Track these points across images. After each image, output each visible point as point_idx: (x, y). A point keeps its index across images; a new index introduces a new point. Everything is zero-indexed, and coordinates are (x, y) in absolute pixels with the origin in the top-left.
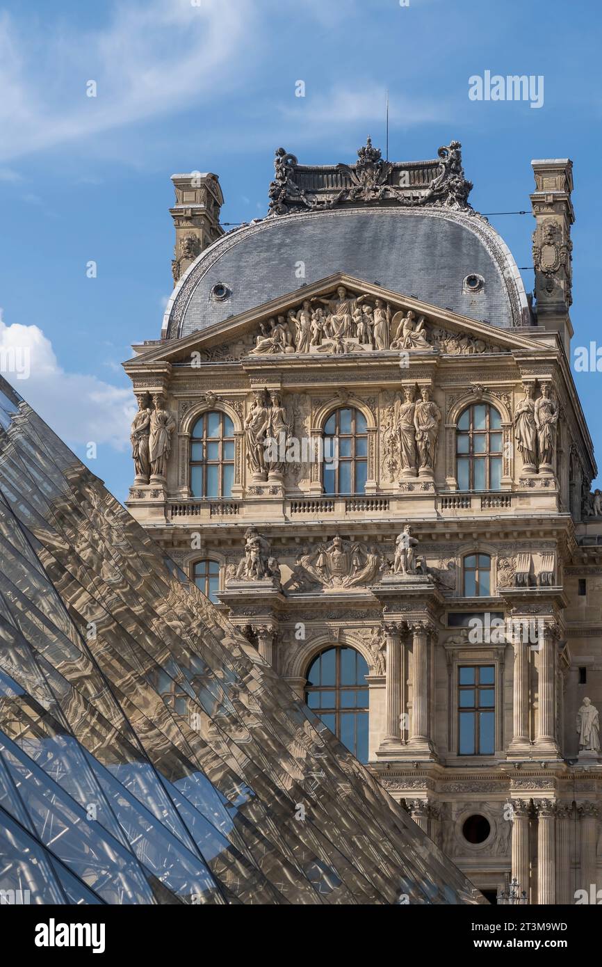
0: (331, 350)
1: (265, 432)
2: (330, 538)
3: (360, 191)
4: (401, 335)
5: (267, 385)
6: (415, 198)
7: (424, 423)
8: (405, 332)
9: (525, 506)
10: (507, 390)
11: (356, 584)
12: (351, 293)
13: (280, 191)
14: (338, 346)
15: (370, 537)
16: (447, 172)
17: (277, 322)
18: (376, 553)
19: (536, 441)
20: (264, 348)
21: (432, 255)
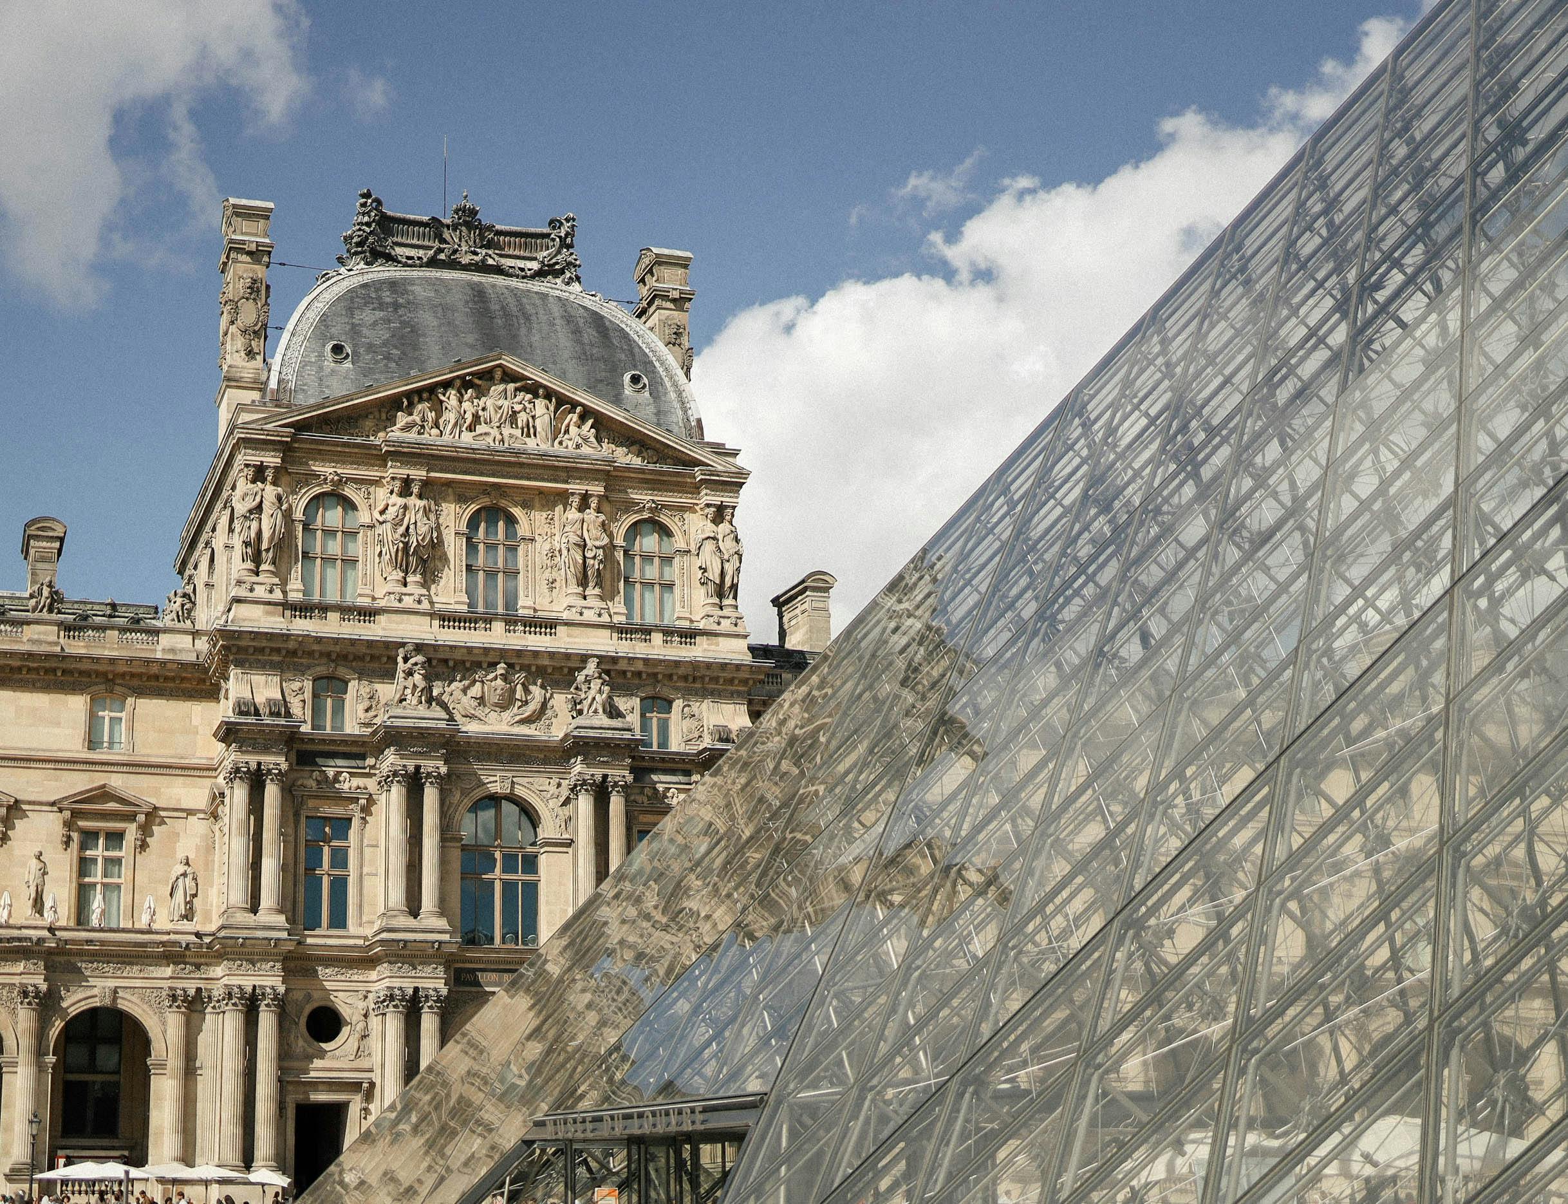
0: (490, 440)
1: (408, 528)
2: (493, 665)
3: (455, 251)
4: (567, 431)
5: (410, 472)
6: (522, 270)
7: (595, 538)
8: (573, 430)
9: (713, 647)
10: (682, 509)
11: (522, 722)
12: (509, 376)
13: (367, 238)
14: (499, 437)
15: (537, 667)
16: (561, 247)
17: (421, 400)
18: (543, 687)
19: (723, 574)
20: (407, 428)
21: (579, 342)
